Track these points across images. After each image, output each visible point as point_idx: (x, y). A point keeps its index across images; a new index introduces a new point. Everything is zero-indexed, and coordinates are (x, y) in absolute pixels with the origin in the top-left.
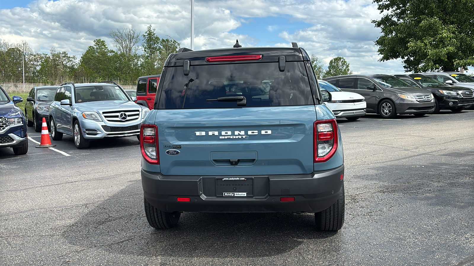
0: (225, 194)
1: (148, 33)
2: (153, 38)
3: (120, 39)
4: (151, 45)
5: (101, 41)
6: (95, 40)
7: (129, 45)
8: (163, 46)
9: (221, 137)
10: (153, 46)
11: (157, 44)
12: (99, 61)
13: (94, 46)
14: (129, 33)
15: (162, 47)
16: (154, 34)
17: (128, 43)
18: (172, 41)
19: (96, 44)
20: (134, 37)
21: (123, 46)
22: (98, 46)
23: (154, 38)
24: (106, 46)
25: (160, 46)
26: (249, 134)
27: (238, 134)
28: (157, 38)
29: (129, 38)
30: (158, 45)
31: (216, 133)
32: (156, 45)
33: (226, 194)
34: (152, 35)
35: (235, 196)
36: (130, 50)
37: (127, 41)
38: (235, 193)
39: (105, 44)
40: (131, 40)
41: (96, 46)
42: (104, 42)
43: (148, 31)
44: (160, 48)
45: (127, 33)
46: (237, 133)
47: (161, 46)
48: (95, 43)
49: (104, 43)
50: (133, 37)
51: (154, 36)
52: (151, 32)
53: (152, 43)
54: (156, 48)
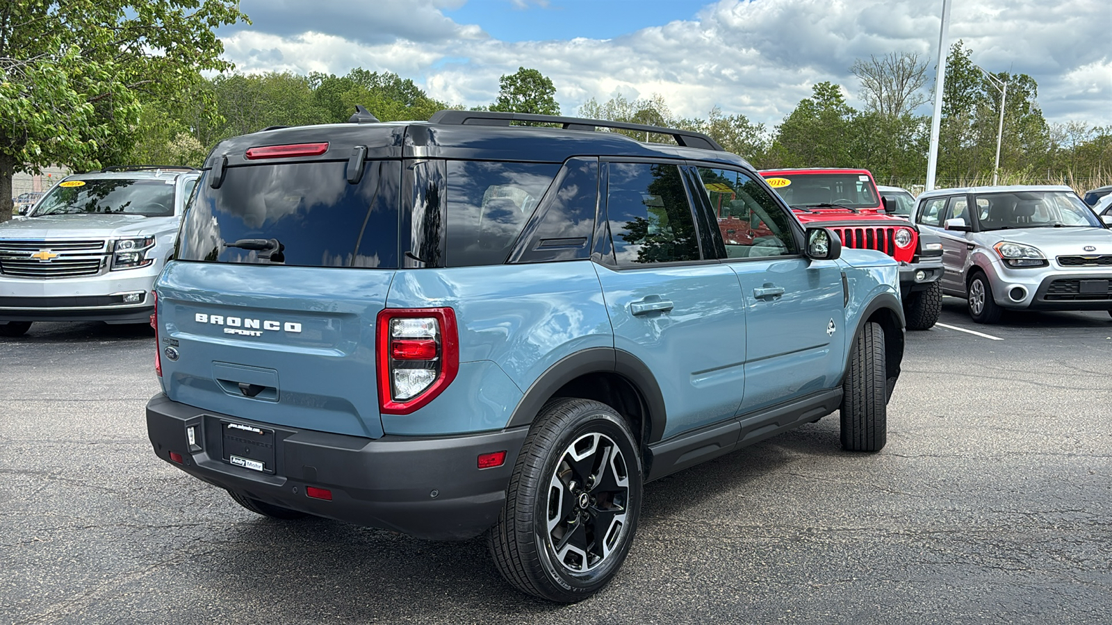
0: (232, 458)
1: (951, 60)
2: (963, 72)
3: (877, 80)
4: (955, 92)
5: (830, 87)
6: (815, 85)
7: (897, 94)
8: (989, 91)
9: (226, 330)
10: (961, 94)
11: (972, 88)
12: (816, 134)
13: (814, 99)
14: (901, 65)
15: (985, 94)
16: (967, 63)
17: (895, 88)
18: (1017, 79)
19: (818, 94)
20: (913, 74)
21: (883, 95)
22: (821, 99)
23: (966, 73)
24: (842, 98)
25: (980, 91)
26: (265, 328)
27: (249, 327)
28: (976, 72)
29: (898, 77)
30: (975, 88)
31: (220, 320)
32: (969, 91)
33: (234, 460)
34: (962, 66)
35: (247, 466)
36: (899, 105)
37: (894, 83)
38: (247, 461)
39: (839, 94)
40: (904, 82)
41: (818, 98)
42: (837, 88)
43: (954, 55)
44: (980, 97)
45: (895, 65)
46: (248, 323)
47: (982, 93)
48: (815, 92)
49: (837, 92)
50: (911, 73)
51: (968, 67)
52: (961, 59)
53: (960, 85)
54: (969, 98)
